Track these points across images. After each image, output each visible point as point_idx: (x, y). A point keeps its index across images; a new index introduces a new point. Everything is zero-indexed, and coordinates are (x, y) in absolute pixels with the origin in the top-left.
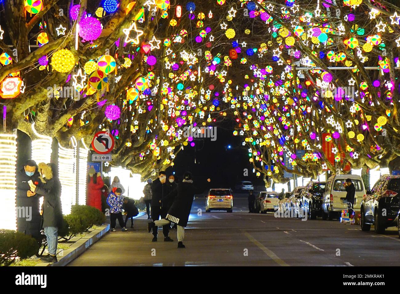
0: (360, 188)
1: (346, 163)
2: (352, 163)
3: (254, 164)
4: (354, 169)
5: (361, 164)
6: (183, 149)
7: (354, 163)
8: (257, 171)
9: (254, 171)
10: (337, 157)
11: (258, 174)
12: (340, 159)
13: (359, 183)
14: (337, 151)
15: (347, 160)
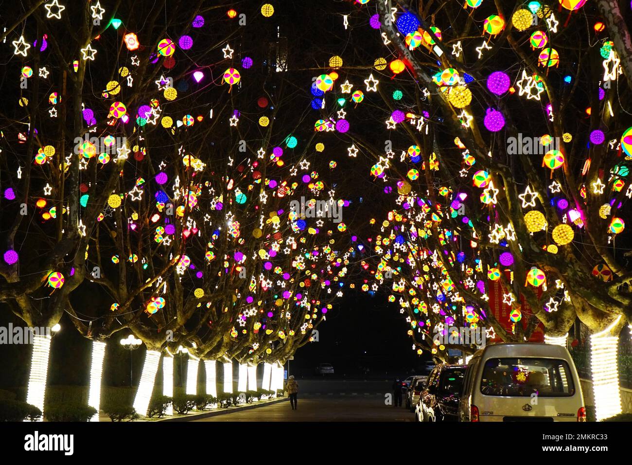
0: (565, 384)
1: (534, 326)
2: (543, 321)
3: (414, 338)
4: (549, 335)
5: (566, 323)
6: (325, 319)
7: (548, 321)
8: (418, 348)
9: (414, 347)
10: (515, 312)
11: (420, 352)
12: (520, 316)
13: (562, 370)
14: (513, 299)
15: (535, 319)
